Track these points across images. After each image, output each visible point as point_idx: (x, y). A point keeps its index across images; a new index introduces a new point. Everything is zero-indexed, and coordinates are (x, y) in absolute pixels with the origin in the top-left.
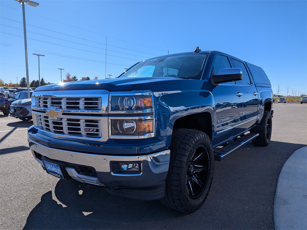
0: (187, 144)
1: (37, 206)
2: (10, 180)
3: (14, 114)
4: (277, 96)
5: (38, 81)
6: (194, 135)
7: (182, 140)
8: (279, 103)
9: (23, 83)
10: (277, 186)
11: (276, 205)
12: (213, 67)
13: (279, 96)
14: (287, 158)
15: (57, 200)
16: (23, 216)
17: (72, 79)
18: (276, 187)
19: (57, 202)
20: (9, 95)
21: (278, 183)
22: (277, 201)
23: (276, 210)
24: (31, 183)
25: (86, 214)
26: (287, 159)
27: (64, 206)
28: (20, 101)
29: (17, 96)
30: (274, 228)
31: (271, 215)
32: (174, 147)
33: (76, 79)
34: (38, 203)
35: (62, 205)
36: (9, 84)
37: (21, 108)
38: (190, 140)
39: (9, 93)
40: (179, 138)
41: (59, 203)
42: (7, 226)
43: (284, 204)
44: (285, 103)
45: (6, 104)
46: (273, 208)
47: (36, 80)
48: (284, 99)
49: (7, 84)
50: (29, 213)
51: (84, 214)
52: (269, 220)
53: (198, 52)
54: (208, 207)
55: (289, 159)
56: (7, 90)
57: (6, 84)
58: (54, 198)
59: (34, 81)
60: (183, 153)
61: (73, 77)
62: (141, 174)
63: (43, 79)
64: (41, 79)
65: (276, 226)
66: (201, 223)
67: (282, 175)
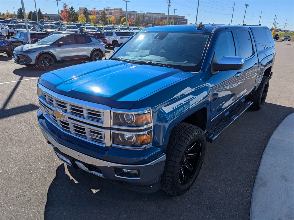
0: (182, 146)
1: (53, 181)
2: (26, 149)
3: (18, 61)
4: (283, 30)
5: (35, 12)
6: (189, 135)
7: (177, 141)
8: (283, 41)
9: (21, 14)
10: (261, 164)
11: (256, 187)
12: (215, 52)
13: (285, 31)
14: (276, 127)
15: (69, 175)
16: (43, 192)
17: (69, 10)
18: (259, 165)
19: (69, 177)
20: (9, 31)
21: (262, 160)
22: (257, 182)
23: (255, 192)
24: (45, 153)
25: (94, 191)
26: (276, 129)
27: (76, 182)
28: (22, 48)
29: (17, 37)
30: (250, 212)
31: (249, 199)
32: (170, 147)
33: (74, 10)
34: (54, 178)
35: (74, 181)
36: (6, 14)
37: (24, 56)
38: (184, 142)
39: (8, 29)
40: (175, 138)
41: (71, 178)
42: (33, 203)
43: (263, 186)
44: (289, 41)
45: (8, 46)
46: (252, 189)
47: (33, 11)
48: (289, 37)
49: (5, 15)
50: (48, 189)
51: (93, 192)
52: (246, 204)
53: (201, 29)
54: (196, 187)
55: (278, 128)
56: (7, 26)
57: (3, 14)
58: (67, 172)
59: (31, 12)
60: (178, 155)
61: (70, 8)
62: (140, 178)
63: (39, 10)
64: (38, 10)
65: (252, 211)
66: (189, 205)
67: (267, 150)
